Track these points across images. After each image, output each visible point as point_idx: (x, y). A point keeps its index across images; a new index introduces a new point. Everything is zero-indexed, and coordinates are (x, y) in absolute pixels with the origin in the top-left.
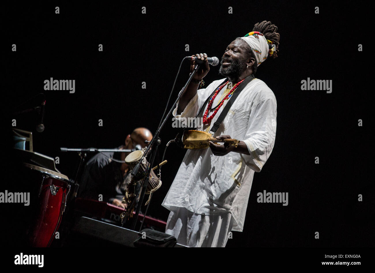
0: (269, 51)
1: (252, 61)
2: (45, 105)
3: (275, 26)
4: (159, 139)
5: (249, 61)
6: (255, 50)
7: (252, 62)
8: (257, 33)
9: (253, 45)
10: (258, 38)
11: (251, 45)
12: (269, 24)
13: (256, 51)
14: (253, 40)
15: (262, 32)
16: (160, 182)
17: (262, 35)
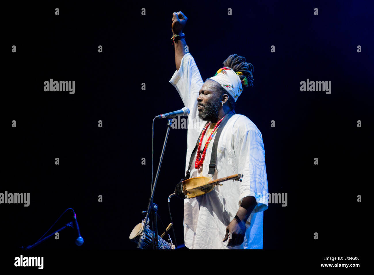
0: (242, 82)
1: (226, 97)
2: (77, 218)
3: (242, 57)
4: (155, 205)
5: (222, 99)
6: (225, 85)
7: (226, 99)
8: (224, 69)
9: (222, 81)
10: (226, 73)
11: (221, 82)
12: (236, 57)
13: (227, 86)
14: (222, 77)
15: (230, 66)
16: (173, 247)
17: (229, 69)
